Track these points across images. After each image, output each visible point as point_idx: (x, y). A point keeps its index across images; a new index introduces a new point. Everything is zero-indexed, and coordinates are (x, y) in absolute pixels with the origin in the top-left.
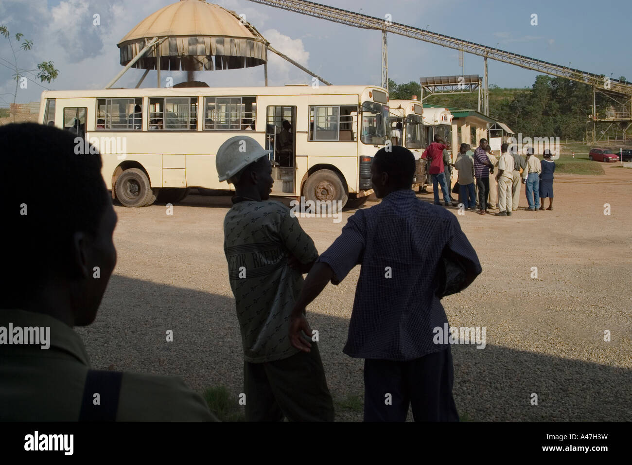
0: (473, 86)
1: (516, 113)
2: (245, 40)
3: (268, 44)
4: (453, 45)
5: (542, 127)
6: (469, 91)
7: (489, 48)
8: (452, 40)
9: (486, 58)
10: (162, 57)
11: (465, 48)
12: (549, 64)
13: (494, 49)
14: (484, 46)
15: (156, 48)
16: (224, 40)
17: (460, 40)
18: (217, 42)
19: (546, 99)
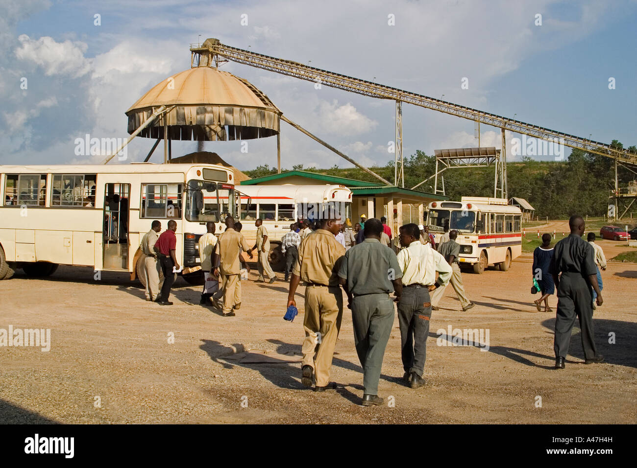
0: (490, 159)
1: (550, 188)
2: (255, 110)
3: (280, 114)
4: (470, 116)
5: (577, 202)
6: (486, 164)
7: (507, 119)
8: (469, 110)
9: (503, 130)
10: (169, 127)
11: (482, 119)
12: (569, 136)
13: (512, 120)
14: (501, 117)
15: (164, 117)
16: (233, 109)
17: (476, 111)
18: (226, 111)
19: (582, 173)
